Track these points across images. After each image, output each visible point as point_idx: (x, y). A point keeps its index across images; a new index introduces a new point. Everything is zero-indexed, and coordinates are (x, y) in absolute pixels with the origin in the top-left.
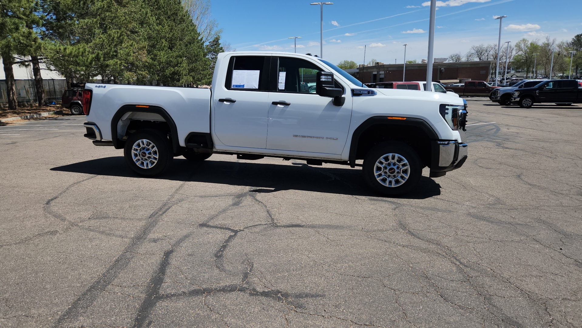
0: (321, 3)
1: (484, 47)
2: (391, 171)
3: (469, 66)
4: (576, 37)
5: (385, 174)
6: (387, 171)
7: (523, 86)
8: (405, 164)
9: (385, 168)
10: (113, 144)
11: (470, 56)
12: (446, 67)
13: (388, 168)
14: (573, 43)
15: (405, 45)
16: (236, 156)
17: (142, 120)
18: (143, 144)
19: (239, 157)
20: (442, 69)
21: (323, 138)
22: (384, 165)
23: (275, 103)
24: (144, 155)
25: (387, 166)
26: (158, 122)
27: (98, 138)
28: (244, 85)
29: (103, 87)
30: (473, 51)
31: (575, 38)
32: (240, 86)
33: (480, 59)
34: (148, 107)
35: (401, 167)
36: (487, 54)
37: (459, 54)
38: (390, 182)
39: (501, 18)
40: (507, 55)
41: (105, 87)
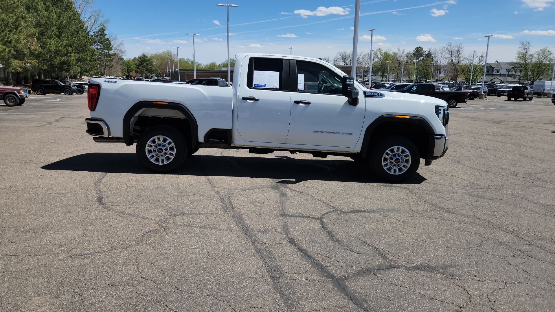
0: (227, 4)
1: (347, 53)
2: (396, 161)
5: (391, 164)
6: (393, 161)
7: (394, 88)
8: (406, 155)
9: (391, 159)
10: (124, 141)
11: (336, 60)
13: (394, 158)
14: (414, 53)
15: (291, 48)
16: (248, 150)
17: (150, 116)
18: (159, 140)
19: (250, 152)
21: (339, 133)
22: (390, 156)
23: (297, 102)
24: (161, 151)
25: (393, 157)
26: (168, 118)
27: (106, 134)
28: (265, 85)
29: (113, 82)
30: (340, 57)
31: (415, 50)
32: (261, 86)
33: (345, 63)
34: (167, 104)
35: (404, 157)
36: (350, 59)
37: (328, 58)
38: (395, 171)
39: (372, 31)
40: (366, 61)
41: (115, 82)
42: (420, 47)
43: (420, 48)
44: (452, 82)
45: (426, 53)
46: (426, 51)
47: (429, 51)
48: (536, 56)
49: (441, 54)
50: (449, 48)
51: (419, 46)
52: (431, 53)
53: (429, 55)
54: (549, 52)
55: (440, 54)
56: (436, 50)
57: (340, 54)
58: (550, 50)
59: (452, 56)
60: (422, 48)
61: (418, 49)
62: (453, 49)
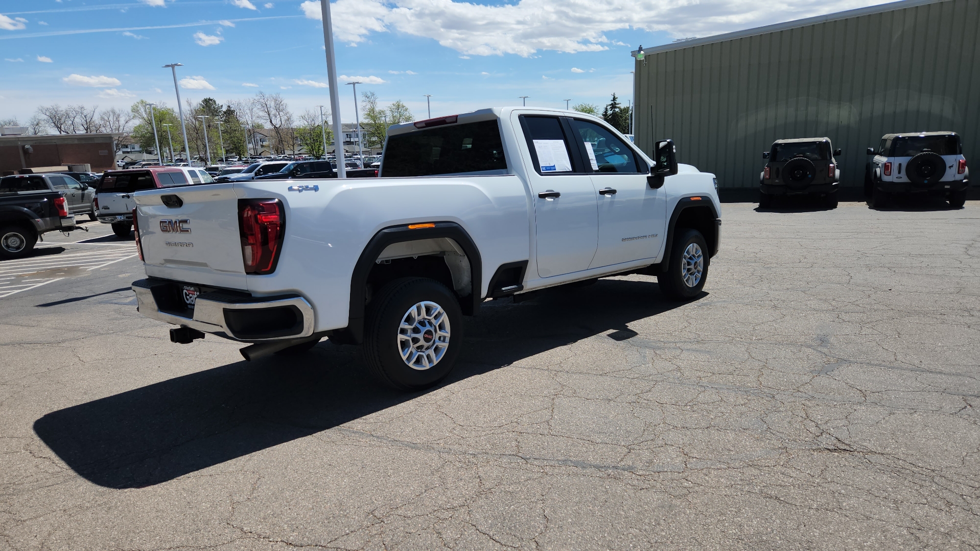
1: (60, 109)
2: (696, 267)
3: (76, 142)
4: (203, 102)
6: (692, 267)
8: (699, 254)
12: (35, 144)
14: (203, 110)
18: (420, 314)
20: (27, 146)
21: (646, 237)
23: (602, 193)
27: (309, 331)
28: (555, 166)
29: (311, 189)
31: (203, 104)
36: (70, 122)
39: (173, 66)
40: (112, 125)
41: (316, 189)
42: (210, 99)
43: (211, 100)
44: (280, 157)
45: (224, 109)
46: (222, 106)
47: (229, 107)
48: (388, 113)
49: (251, 110)
50: (263, 101)
51: (208, 98)
52: (232, 109)
53: (230, 112)
54: (403, 107)
55: (248, 111)
56: (239, 104)
57: (44, 111)
58: (404, 105)
59: (269, 115)
60: (215, 101)
61: (208, 103)
62: (268, 103)
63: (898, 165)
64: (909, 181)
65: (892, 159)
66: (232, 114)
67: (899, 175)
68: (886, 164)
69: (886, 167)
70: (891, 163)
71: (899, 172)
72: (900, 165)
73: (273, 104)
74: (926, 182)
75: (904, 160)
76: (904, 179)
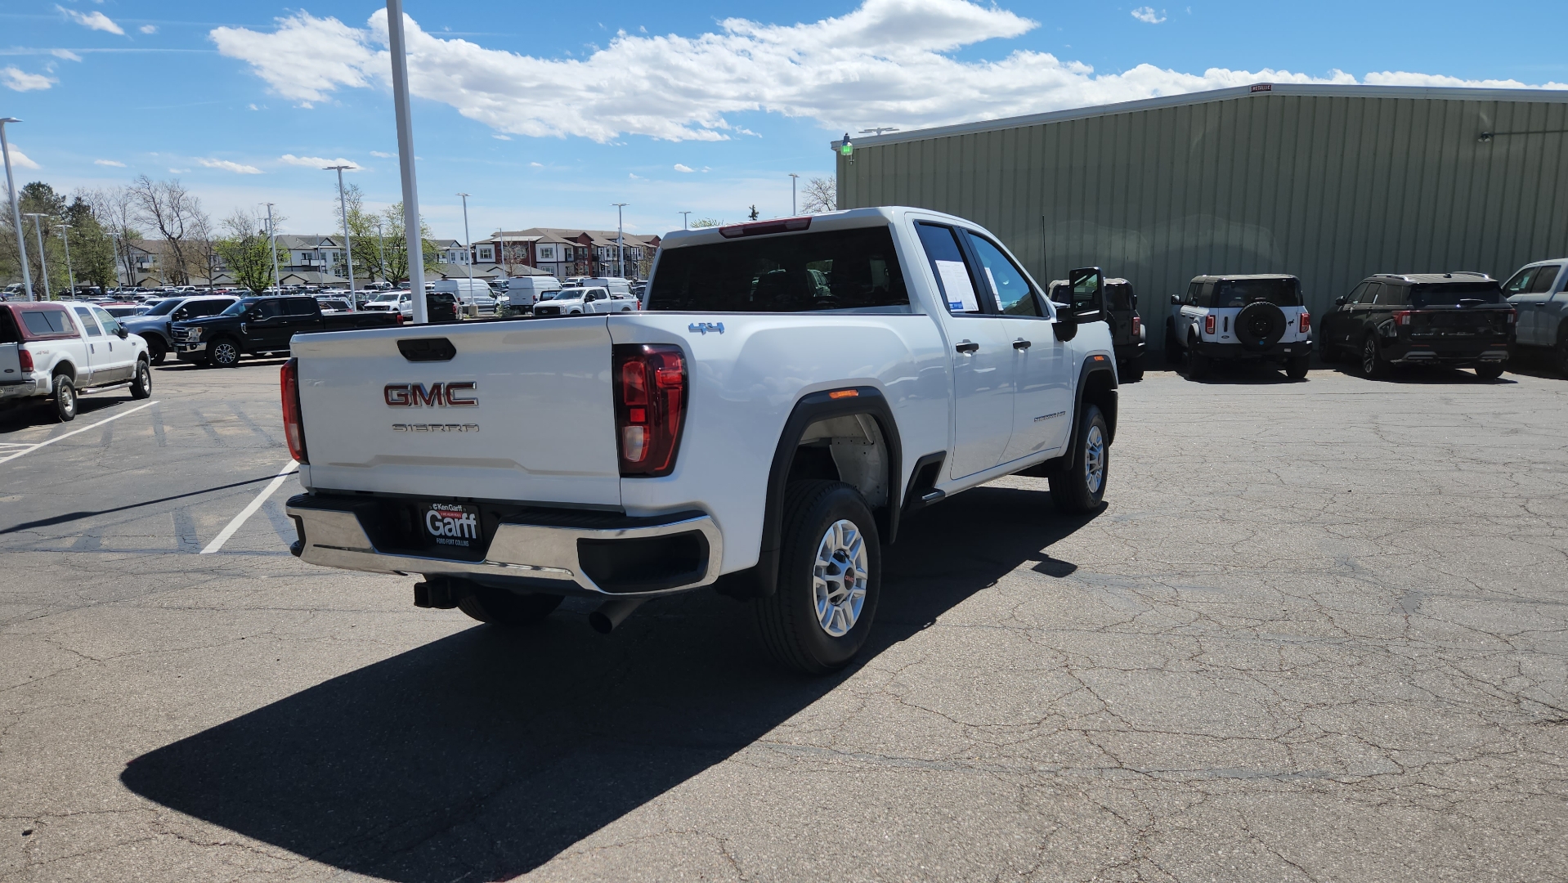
4: (27, 189)
5: (1091, 469)
6: (1095, 462)
7: (185, 313)
8: (1100, 443)
9: (1091, 457)
13: (1096, 456)
14: (26, 203)
18: (835, 541)
21: (1056, 415)
23: (1016, 346)
25: (1093, 453)
28: (961, 302)
29: (716, 330)
31: (26, 192)
34: (855, 394)
38: (1094, 483)
41: (720, 328)
42: (39, 185)
43: (43, 186)
44: (182, 289)
45: (69, 203)
46: (64, 197)
47: (79, 199)
48: (385, 221)
49: (123, 207)
50: (147, 191)
51: (37, 182)
52: (85, 203)
53: (79, 210)
55: (117, 209)
56: (99, 195)
59: (159, 216)
60: (50, 189)
61: (37, 194)
62: (157, 196)
63: (1223, 319)
64: (1240, 342)
65: (1215, 311)
66: (85, 212)
67: (1226, 334)
68: (1207, 317)
69: (1208, 322)
70: (1214, 316)
71: (1226, 330)
72: (1226, 318)
73: (166, 198)
74: (1261, 343)
75: (1231, 313)
76: (1232, 339)
